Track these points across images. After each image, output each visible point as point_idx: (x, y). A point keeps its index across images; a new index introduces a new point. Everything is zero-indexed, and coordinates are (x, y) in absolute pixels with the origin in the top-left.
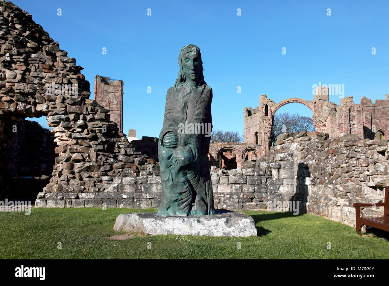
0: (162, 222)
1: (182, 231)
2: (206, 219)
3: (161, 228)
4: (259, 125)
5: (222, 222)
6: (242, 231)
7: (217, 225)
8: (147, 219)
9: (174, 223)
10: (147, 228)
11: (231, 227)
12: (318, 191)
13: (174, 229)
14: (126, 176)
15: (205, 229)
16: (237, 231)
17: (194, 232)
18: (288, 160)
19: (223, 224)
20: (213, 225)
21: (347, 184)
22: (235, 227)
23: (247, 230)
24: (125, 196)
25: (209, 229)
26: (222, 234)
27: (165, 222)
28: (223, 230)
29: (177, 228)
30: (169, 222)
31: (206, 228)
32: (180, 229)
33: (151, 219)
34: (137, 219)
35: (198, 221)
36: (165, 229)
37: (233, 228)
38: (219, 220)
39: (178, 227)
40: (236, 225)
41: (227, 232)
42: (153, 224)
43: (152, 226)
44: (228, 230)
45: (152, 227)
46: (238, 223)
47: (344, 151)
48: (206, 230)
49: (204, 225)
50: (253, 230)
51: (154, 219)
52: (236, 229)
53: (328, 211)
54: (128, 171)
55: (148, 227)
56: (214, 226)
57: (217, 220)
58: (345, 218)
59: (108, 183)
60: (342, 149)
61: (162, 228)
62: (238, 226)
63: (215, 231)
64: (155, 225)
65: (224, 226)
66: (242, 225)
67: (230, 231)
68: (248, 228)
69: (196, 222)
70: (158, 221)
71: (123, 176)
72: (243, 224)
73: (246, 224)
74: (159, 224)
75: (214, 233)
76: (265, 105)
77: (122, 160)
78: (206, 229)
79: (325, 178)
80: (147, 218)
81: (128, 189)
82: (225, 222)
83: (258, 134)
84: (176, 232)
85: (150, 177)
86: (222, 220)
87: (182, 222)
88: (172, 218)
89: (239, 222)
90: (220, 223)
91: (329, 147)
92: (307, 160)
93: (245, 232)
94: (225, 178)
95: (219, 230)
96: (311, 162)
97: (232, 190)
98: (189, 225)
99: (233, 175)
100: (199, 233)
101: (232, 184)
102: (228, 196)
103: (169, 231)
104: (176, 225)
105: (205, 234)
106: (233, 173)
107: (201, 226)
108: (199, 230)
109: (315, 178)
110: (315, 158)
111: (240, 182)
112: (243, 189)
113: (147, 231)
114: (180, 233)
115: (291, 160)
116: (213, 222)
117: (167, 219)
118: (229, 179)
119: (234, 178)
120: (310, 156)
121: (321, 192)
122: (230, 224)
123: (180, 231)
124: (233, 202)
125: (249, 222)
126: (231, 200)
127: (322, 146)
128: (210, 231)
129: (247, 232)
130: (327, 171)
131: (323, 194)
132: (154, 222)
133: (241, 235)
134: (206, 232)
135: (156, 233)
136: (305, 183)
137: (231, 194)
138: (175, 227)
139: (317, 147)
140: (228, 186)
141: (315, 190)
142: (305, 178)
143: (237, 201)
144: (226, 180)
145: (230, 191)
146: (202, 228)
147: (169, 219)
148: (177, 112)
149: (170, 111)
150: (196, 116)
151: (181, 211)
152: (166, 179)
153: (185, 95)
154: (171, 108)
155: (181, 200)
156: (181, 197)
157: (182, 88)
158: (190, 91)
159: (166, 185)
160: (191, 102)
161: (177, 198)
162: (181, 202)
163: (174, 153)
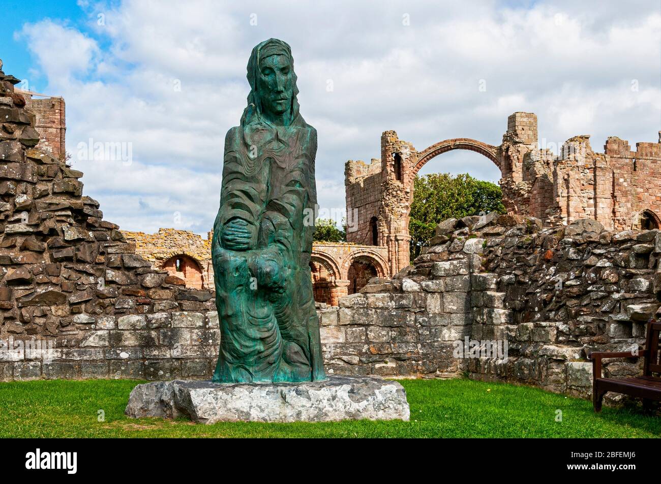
0: (228, 395)
1: (266, 411)
2: (312, 386)
3: (225, 407)
5: (343, 392)
6: (382, 408)
7: (334, 398)
8: (198, 390)
9: (250, 397)
10: (199, 408)
11: (359, 402)
12: (520, 335)
13: (251, 407)
14: (125, 313)
15: (310, 405)
16: (371, 408)
17: (289, 414)
18: (459, 274)
19: (346, 396)
20: (326, 398)
21: (578, 319)
22: (368, 401)
23: (391, 406)
24: (124, 355)
25: (319, 406)
26: (344, 415)
27: (233, 395)
28: (345, 407)
29: (257, 406)
30: (241, 395)
31: (313, 404)
32: (263, 407)
33: (206, 389)
34: (177, 392)
35: (299, 393)
36: (234, 409)
37: (365, 403)
38: (338, 388)
39: (259, 404)
40: (370, 398)
41: (352, 410)
42: (210, 398)
43: (209, 403)
44: (354, 407)
45: (208, 406)
46: (374, 394)
47: (573, 255)
48: (312, 408)
49: (309, 399)
50: (403, 406)
51: (212, 389)
52: (369, 405)
53: (540, 373)
54: (129, 302)
55: (202, 405)
56: (328, 400)
57: (334, 389)
58: (572, 383)
59: (87, 328)
60: (569, 250)
61: (229, 406)
62: (374, 399)
63: (331, 409)
64: (214, 401)
65: (348, 399)
66: (380, 398)
67: (358, 408)
68: (393, 402)
69: (294, 393)
70: (220, 393)
71: (115, 314)
72: (384, 395)
73: (389, 395)
74: (221, 398)
75: (329, 414)
76: (394, 155)
77: (114, 279)
78: (314, 406)
79: (534, 309)
80: (199, 388)
81: (130, 340)
82: (349, 392)
84: (255, 415)
85: (175, 315)
86: (342, 388)
87: (267, 394)
88: (246, 387)
89: (377, 391)
90: (339, 394)
91: (542, 246)
92: (500, 275)
93: (386, 410)
94: (332, 313)
95: (337, 408)
96: (506, 277)
97: (347, 339)
98: (280, 400)
99: (348, 307)
100: (299, 414)
101: (345, 325)
102: (338, 350)
103: (242, 412)
104: (255, 401)
105: (312, 416)
106: (347, 304)
107: (303, 401)
108: (299, 409)
109: (514, 309)
110: (514, 270)
111: (361, 322)
112: (367, 335)
113: (200, 414)
114: (263, 415)
115: (465, 275)
116: (325, 393)
117: (237, 389)
118: (338, 315)
119: (350, 313)
120: (505, 265)
121: (526, 339)
122: (359, 397)
123: (262, 411)
124: (348, 363)
125: (394, 391)
126: (345, 358)
127: (529, 244)
128: (320, 410)
129: (390, 411)
130: (538, 295)
131: (530, 341)
132: (213, 395)
133: (381, 415)
134: (313, 412)
135: (217, 417)
136: (494, 321)
137: (344, 346)
138: (254, 405)
139: (519, 248)
140: (339, 331)
141: (513, 334)
142: (493, 311)
143: (356, 360)
144: (334, 317)
145: (342, 340)
146: (304, 404)
147: (242, 390)
148: (247, 178)
149: (234, 176)
150: (287, 185)
151: (261, 374)
152: (230, 313)
153: (265, 144)
154: (236, 170)
155: (260, 352)
156: (260, 347)
157: (257, 130)
158: (274, 136)
159: (230, 324)
160: (276, 158)
161: (252, 349)
162: (260, 358)
163: (246, 261)
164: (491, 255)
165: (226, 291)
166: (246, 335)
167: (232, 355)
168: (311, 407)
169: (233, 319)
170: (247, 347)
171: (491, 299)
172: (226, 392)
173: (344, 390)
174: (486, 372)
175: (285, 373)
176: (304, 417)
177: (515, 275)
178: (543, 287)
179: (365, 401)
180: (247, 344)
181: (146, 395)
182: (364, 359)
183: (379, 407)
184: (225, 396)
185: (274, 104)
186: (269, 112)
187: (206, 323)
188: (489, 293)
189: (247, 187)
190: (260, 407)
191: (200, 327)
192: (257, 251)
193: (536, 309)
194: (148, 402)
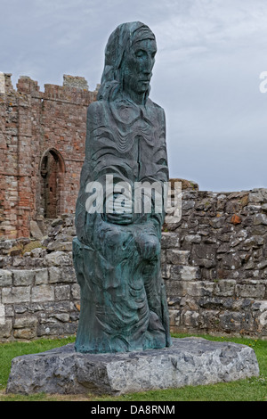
0: (134, 365)
1: (162, 379)
3: (132, 378)
8: (112, 363)
9: (150, 366)
10: (113, 380)
11: (227, 364)
12: (221, 291)
13: (150, 376)
16: (235, 369)
19: (218, 360)
22: (233, 362)
23: (248, 366)
25: (201, 370)
26: (217, 377)
27: (137, 365)
28: (218, 370)
29: (155, 374)
30: (143, 365)
31: (196, 369)
32: (159, 376)
33: (118, 361)
34: (82, 366)
36: (139, 379)
39: (157, 373)
41: (222, 372)
42: (121, 370)
43: (121, 375)
44: (224, 369)
45: (119, 378)
46: (237, 356)
49: (194, 364)
50: (255, 365)
51: (123, 362)
52: (234, 366)
55: (115, 377)
56: (207, 364)
57: (210, 353)
61: (135, 377)
62: (237, 361)
64: (124, 373)
66: (240, 359)
67: (227, 370)
68: (249, 362)
69: (183, 360)
70: (128, 365)
72: (243, 356)
73: (246, 356)
74: (129, 369)
78: (197, 371)
79: (230, 267)
80: (113, 361)
82: (219, 356)
84: (154, 382)
86: (215, 352)
87: (162, 363)
88: (146, 357)
90: (214, 358)
91: (224, 210)
92: (181, 234)
93: (244, 369)
94: (44, 272)
95: (213, 371)
96: (191, 238)
97: (55, 297)
98: (172, 367)
99: (56, 266)
100: (186, 379)
101: (54, 283)
102: (51, 308)
103: (144, 381)
104: (153, 370)
105: (196, 380)
106: (57, 263)
107: (190, 367)
108: (187, 375)
109: (202, 267)
110: (198, 230)
111: (67, 280)
112: (71, 292)
113: (114, 386)
114: (160, 382)
116: (205, 357)
118: (49, 273)
119: (58, 271)
120: (186, 225)
121: (230, 294)
122: (226, 360)
123: (159, 379)
124: (61, 321)
126: (58, 316)
127: (210, 208)
128: (201, 374)
130: (234, 254)
131: (235, 296)
132: (123, 367)
133: (241, 374)
134: (197, 376)
135: (127, 388)
136: (183, 277)
137: (53, 304)
138: (153, 374)
139: (198, 210)
140: (50, 289)
141: (211, 290)
142: (182, 268)
143: (67, 317)
144: (45, 275)
145: (52, 299)
146: (190, 369)
147: (143, 360)
148: (121, 154)
149: (107, 151)
150: (157, 163)
151: (135, 343)
152: (115, 285)
153: (133, 122)
154: (110, 145)
155: (136, 322)
156: (137, 317)
157: (122, 107)
158: (139, 114)
159: (114, 296)
160: (145, 137)
161: (131, 320)
162: (135, 327)
163: (132, 235)
165: (113, 265)
166: (128, 307)
167: (111, 326)
168: (195, 372)
169: (117, 291)
170: (128, 318)
171: (178, 257)
172: (132, 363)
173: (217, 354)
174: (177, 324)
175: (150, 341)
176: (189, 383)
177: (202, 235)
178: (238, 248)
179: (231, 363)
180: (128, 315)
181: (36, 371)
182: (73, 317)
183: (241, 367)
184: (132, 368)
185: (140, 84)
186: (130, 91)
188: (175, 251)
189: (121, 163)
190: (157, 375)
192: (139, 226)
193: (233, 267)
194: (38, 379)
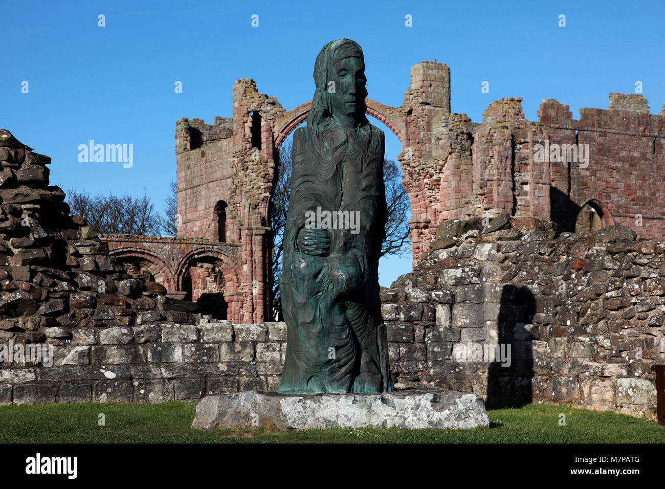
0: (316, 403)
1: (353, 419)
2: (397, 395)
3: (313, 416)
4: (230, 180)
5: (425, 401)
6: (463, 417)
7: (418, 407)
8: (287, 398)
9: (337, 405)
10: (288, 417)
11: (441, 411)
12: (551, 352)
13: (337, 416)
14: (104, 326)
15: (395, 414)
16: (453, 418)
17: (376, 422)
18: (471, 283)
19: (429, 404)
20: (410, 407)
21: (621, 333)
22: (449, 410)
23: (471, 415)
24: (110, 375)
25: (404, 415)
26: (427, 425)
27: (321, 403)
28: (428, 416)
29: (344, 415)
30: (328, 403)
31: (398, 413)
32: (349, 417)
33: (296, 398)
35: (384, 401)
36: (322, 418)
37: (446, 412)
38: (421, 396)
39: (346, 414)
40: (451, 407)
41: (435, 419)
42: (299, 407)
43: (299, 412)
44: (437, 416)
45: (297, 415)
46: (455, 403)
47: (609, 264)
48: (397, 418)
49: (394, 407)
50: (482, 416)
51: (301, 398)
52: (451, 414)
53: (581, 391)
54: (108, 312)
55: (291, 414)
56: (412, 409)
57: (418, 397)
58: (622, 401)
59: (62, 344)
60: (603, 258)
61: (316, 415)
62: (455, 408)
63: (415, 418)
64: (302, 409)
65: (430, 408)
66: (461, 407)
67: (441, 417)
68: (473, 411)
69: (379, 402)
70: (308, 402)
71: (96, 326)
72: (464, 404)
73: (469, 404)
74: (309, 407)
75: (413, 424)
77: (90, 284)
78: (399, 415)
79: (566, 323)
81: (115, 356)
82: (431, 401)
83: (227, 209)
84: (342, 423)
85: (166, 327)
86: (425, 396)
87: (353, 403)
89: (458, 400)
90: (422, 402)
91: (569, 253)
93: (467, 419)
95: (421, 417)
98: (366, 409)
100: (384, 423)
103: (330, 421)
104: (342, 410)
105: (397, 425)
107: (388, 409)
108: (385, 418)
109: (538, 323)
110: (537, 279)
113: (289, 423)
114: (349, 424)
115: (478, 284)
116: (409, 401)
117: (324, 398)
120: (525, 273)
121: (559, 355)
122: (441, 405)
123: (349, 420)
125: (474, 400)
127: (554, 251)
128: (404, 419)
129: (470, 420)
130: (570, 307)
131: (564, 357)
132: (302, 403)
133: (461, 425)
134: (398, 421)
135: (306, 426)
136: (516, 337)
138: (341, 414)
139: (541, 254)
142: (515, 325)
146: (389, 413)
147: (329, 398)
148: (321, 181)
149: (307, 178)
150: (363, 190)
151: (335, 384)
152: (309, 320)
153: (338, 147)
154: (309, 173)
155: (336, 361)
157: (327, 131)
158: (345, 138)
159: (308, 332)
163: (326, 267)
164: (506, 262)
165: (305, 298)
167: (306, 364)
168: (396, 416)
171: (512, 312)
172: (314, 401)
173: (427, 399)
176: (389, 426)
177: (539, 285)
178: (576, 298)
179: (447, 410)
183: (460, 416)
184: (313, 405)
187: (199, 337)
190: (346, 416)
191: (194, 342)
193: (569, 323)
